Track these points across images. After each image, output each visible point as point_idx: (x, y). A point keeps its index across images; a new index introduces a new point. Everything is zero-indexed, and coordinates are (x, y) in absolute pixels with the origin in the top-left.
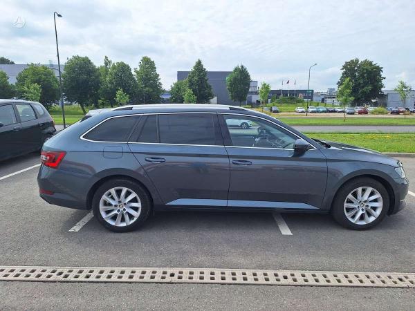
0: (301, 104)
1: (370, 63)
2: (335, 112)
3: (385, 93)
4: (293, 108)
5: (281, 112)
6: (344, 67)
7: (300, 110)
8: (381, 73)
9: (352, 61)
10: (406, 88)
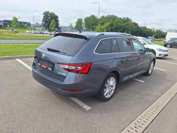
0: (27, 29)
1: (54, 14)
2: (44, 34)
3: (60, 27)
4: (24, 31)
5: (19, 32)
6: (44, 14)
7: (28, 32)
8: (58, 19)
9: (47, 12)
10: (72, 26)
